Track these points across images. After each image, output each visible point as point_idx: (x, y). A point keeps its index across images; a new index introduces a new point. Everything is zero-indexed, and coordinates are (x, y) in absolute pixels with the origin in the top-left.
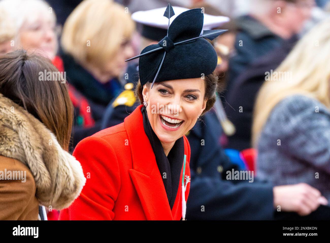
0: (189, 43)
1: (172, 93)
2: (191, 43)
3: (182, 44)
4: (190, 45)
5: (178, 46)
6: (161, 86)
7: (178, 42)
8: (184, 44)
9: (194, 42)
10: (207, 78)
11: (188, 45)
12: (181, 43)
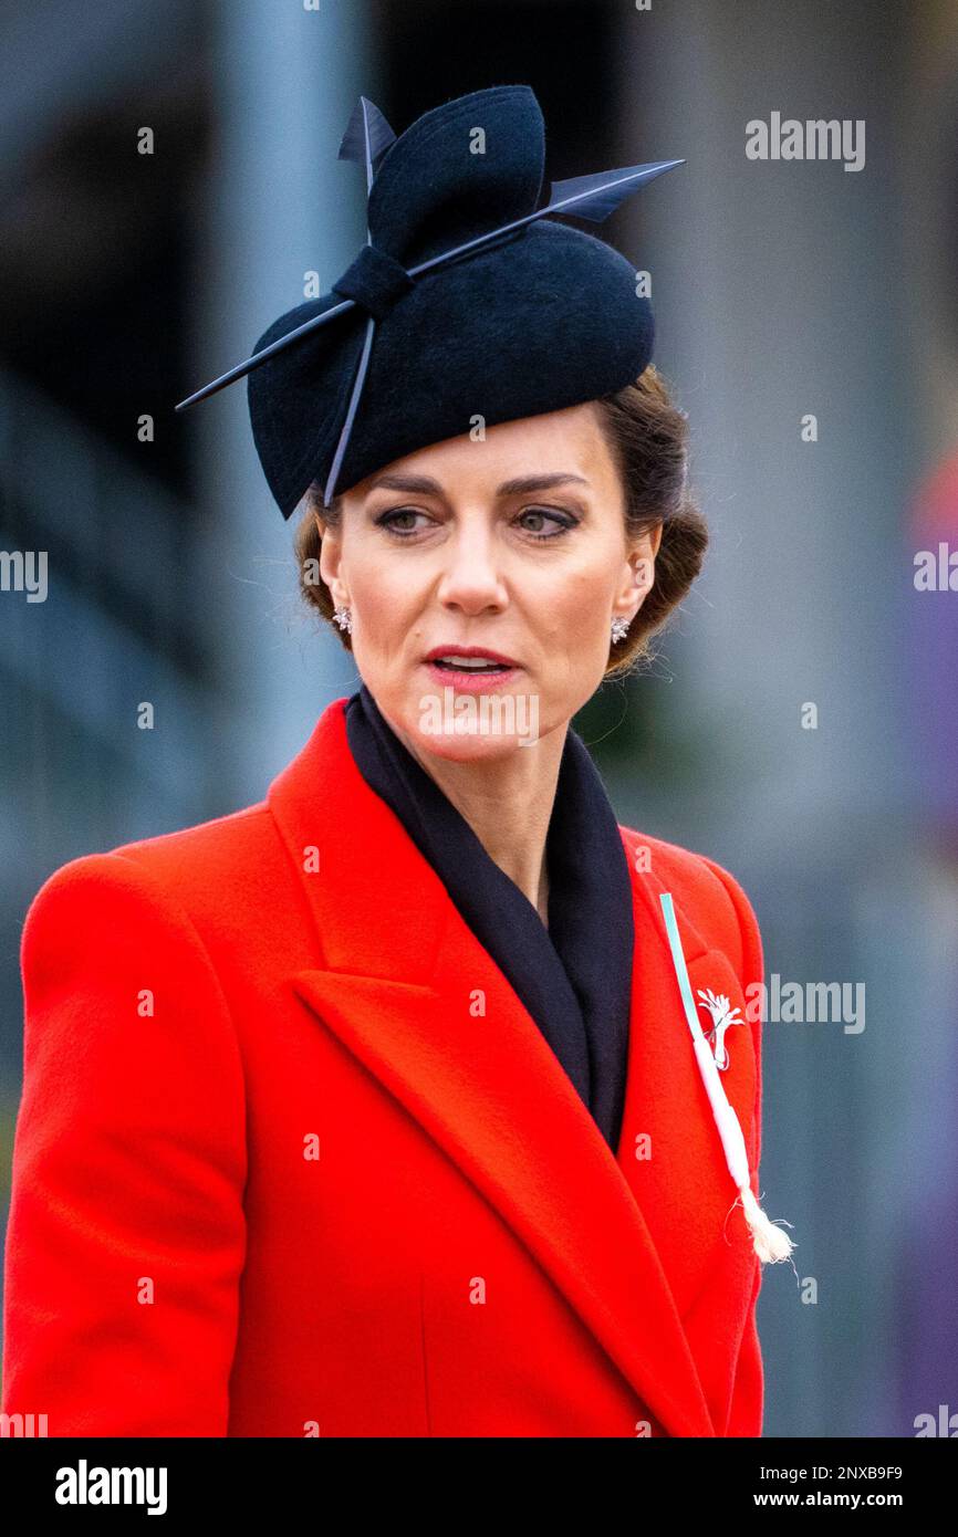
0: (485, 252)
1: (445, 514)
2: (497, 248)
3: (450, 266)
4: (494, 258)
5: (429, 280)
6: (382, 496)
7: (429, 259)
8: (458, 263)
9: (514, 240)
10: (616, 409)
11: (477, 264)
12: (444, 261)
